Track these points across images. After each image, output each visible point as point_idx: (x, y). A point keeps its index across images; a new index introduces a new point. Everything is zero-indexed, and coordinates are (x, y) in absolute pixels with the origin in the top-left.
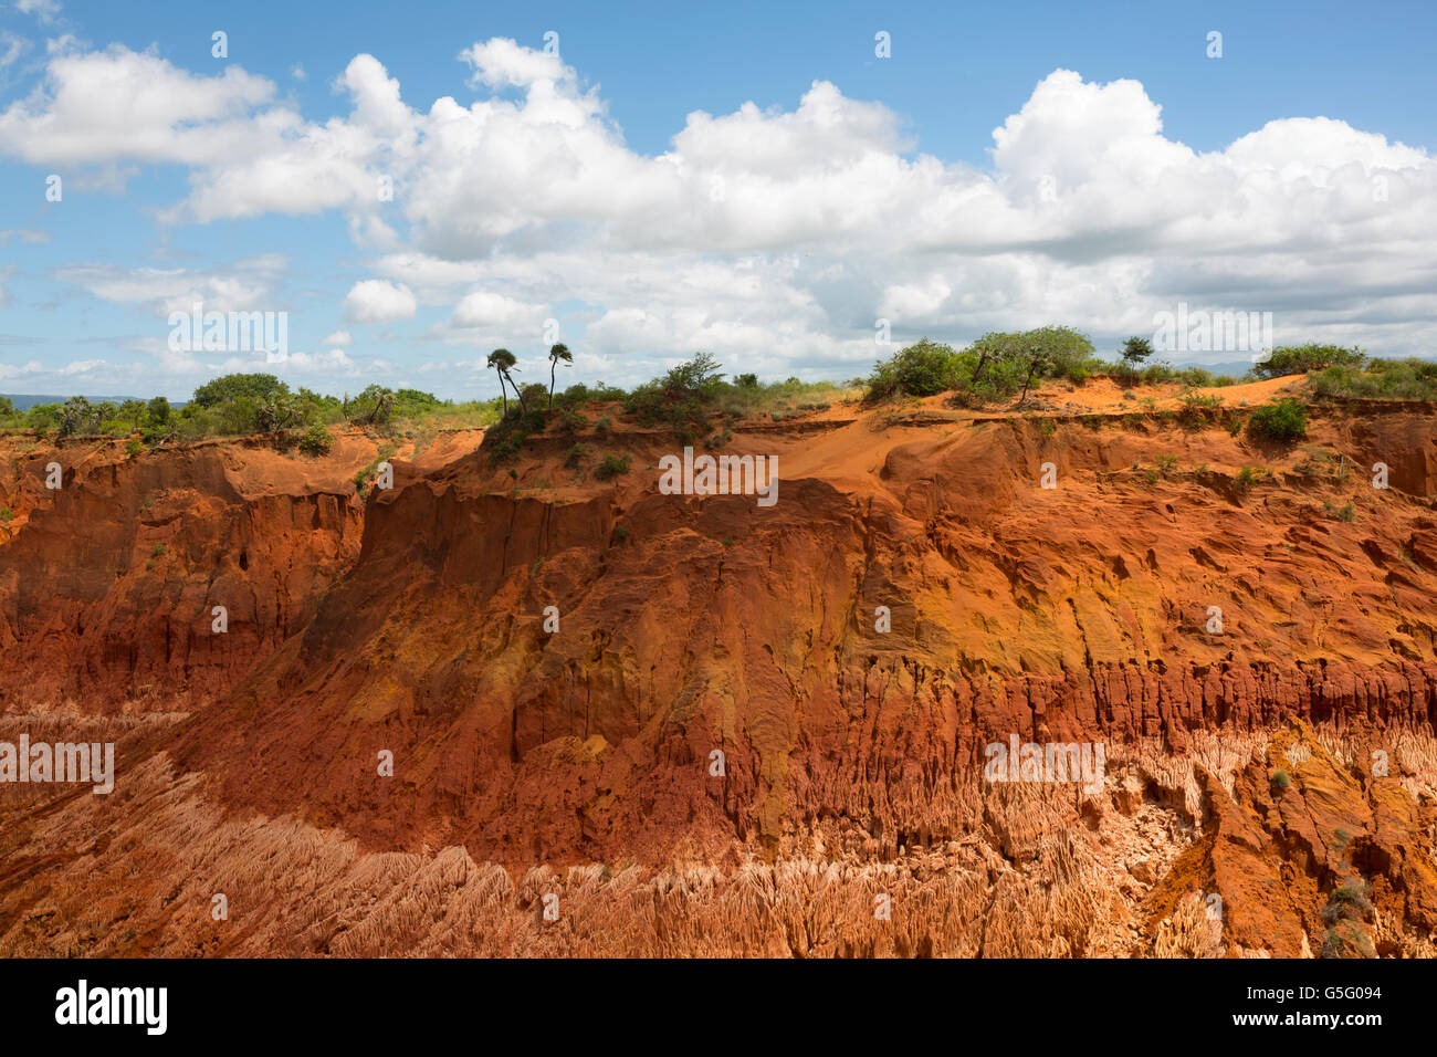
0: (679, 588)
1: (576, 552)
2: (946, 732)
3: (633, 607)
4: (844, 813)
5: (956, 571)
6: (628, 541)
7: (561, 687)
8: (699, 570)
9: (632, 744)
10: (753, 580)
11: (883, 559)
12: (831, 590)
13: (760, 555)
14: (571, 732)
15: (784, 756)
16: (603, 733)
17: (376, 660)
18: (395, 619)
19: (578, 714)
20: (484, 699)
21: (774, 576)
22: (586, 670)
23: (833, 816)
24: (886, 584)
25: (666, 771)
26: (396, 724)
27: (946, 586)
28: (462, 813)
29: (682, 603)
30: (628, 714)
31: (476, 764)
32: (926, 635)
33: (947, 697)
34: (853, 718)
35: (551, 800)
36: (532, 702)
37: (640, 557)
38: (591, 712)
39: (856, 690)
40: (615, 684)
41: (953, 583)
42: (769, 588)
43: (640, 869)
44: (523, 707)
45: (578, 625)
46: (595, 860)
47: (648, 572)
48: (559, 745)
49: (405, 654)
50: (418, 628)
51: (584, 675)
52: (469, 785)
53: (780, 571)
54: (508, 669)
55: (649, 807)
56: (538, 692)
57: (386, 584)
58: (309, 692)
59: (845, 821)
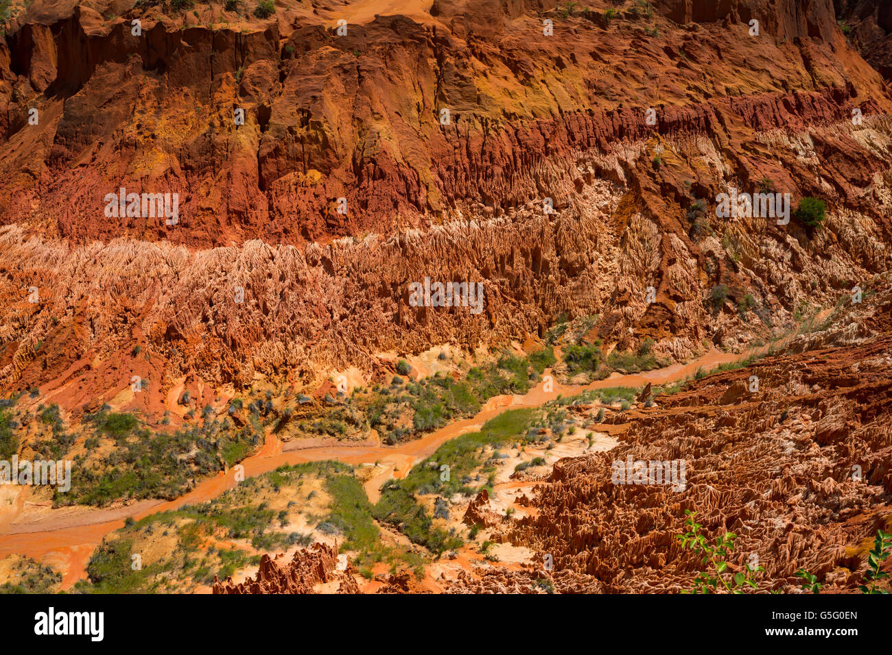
0: (336, 81)
1: (263, 63)
2: (508, 151)
3: (317, 94)
4: (467, 196)
5: (487, 67)
6: (293, 56)
7: (286, 144)
8: (345, 72)
9: (337, 172)
10: (379, 75)
11: (450, 60)
12: (423, 80)
13: (379, 61)
14: (295, 169)
15: (428, 170)
16: (315, 168)
17: (140, 138)
18: (142, 112)
19: (298, 159)
20: (240, 155)
21: (391, 73)
22: (301, 132)
23: (462, 198)
24: (457, 75)
25: (368, 183)
26: (172, 177)
27: (485, 75)
28: (247, 222)
29: (342, 91)
30: (332, 156)
31: (248, 192)
32: (483, 101)
33: (503, 133)
34: (455, 148)
35: (303, 207)
36: (270, 155)
37: (309, 64)
38: (306, 157)
39: (453, 133)
40: (321, 139)
41: (488, 72)
42: (390, 80)
43: (376, 236)
44: (264, 158)
45: (286, 106)
46: (343, 235)
47: (317, 73)
48: (291, 177)
49: (161, 134)
50: (163, 117)
51: (299, 136)
52: (248, 205)
53: (393, 69)
54: (248, 136)
55: (365, 205)
56: (273, 148)
57: (118, 90)
58: (82, 165)
59: (469, 200)
